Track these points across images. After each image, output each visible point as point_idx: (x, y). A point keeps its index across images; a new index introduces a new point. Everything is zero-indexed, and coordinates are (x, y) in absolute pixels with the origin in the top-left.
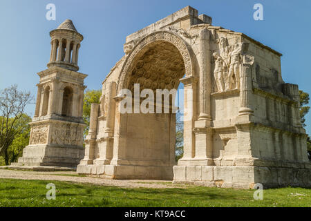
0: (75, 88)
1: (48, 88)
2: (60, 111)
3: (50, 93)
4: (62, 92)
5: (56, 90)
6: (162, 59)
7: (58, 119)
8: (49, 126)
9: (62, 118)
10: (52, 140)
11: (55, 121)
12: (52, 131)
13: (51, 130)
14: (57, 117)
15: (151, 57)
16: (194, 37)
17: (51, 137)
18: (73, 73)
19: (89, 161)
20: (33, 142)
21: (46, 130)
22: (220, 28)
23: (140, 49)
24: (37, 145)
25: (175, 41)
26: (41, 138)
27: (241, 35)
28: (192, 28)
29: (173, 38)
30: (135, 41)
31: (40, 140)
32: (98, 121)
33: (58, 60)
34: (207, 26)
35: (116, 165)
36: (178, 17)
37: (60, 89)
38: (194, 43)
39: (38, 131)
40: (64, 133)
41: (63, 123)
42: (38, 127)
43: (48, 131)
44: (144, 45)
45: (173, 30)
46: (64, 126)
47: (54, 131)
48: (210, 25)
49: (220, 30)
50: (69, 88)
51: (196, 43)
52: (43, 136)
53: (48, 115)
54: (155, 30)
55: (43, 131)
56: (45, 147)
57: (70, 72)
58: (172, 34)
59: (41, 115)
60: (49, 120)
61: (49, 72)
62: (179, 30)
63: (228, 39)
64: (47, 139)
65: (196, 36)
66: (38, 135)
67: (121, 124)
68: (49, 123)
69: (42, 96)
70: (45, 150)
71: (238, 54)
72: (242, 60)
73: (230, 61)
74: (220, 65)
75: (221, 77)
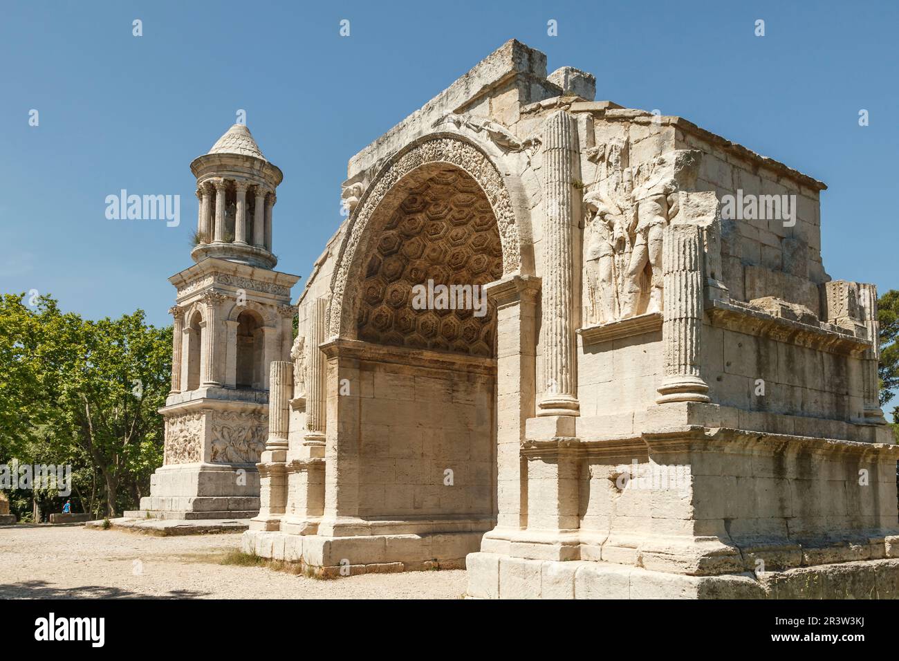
0: (267, 314)
1: (198, 316)
2: (231, 377)
3: (204, 331)
4: (233, 326)
5: (219, 323)
6: (458, 223)
7: (227, 398)
8: (204, 418)
9: (238, 393)
10: (215, 453)
11: (219, 405)
12: (214, 429)
13: (211, 428)
14: (224, 391)
15: (420, 218)
16: (528, 144)
17: (211, 442)
18: (261, 274)
19: (269, 522)
20: (172, 459)
21: (198, 427)
22: (609, 108)
23: (382, 197)
24: (181, 465)
25: (473, 164)
26: (188, 448)
27: (673, 125)
28: (525, 116)
29: (468, 155)
30: (368, 172)
31: (186, 454)
32: (291, 411)
33: (217, 241)
34: (570, 105)
35: (331, 539)
36: (484, 82)
37: (228, 319)
38: (529, 163)
39: (181, 431)
40: (247, 434)
41: (241, 406)
42: (180, 419)
43: (203, 430)
44: (390, 183)
45: (469, 127)
46: (243, 414)
47: (218, 429)
48: (577, 101)
49: (609, 113)
50: (251, 313)
51: (534, 166)
52: (192, 443)
53: (200, 389)
54: (420, 133)
55: (191, 429)
56: (198, 471)
57: (250, 272)
58: (465, 142)
59: (186, 389)
60: (201, 401)
61: (197, 274)
62: (485, 125)
63: (632, 141)
64: (202, 451)
65: (533, 143)
66: (181, 440)
67: (344, 422)
68: (204, 408)
69: (186, 337)
70: (198, 480)
71: (661, 191)
72: (677, 212)
73: (636, 216)
74: (606, 233)
75: (607, 273)
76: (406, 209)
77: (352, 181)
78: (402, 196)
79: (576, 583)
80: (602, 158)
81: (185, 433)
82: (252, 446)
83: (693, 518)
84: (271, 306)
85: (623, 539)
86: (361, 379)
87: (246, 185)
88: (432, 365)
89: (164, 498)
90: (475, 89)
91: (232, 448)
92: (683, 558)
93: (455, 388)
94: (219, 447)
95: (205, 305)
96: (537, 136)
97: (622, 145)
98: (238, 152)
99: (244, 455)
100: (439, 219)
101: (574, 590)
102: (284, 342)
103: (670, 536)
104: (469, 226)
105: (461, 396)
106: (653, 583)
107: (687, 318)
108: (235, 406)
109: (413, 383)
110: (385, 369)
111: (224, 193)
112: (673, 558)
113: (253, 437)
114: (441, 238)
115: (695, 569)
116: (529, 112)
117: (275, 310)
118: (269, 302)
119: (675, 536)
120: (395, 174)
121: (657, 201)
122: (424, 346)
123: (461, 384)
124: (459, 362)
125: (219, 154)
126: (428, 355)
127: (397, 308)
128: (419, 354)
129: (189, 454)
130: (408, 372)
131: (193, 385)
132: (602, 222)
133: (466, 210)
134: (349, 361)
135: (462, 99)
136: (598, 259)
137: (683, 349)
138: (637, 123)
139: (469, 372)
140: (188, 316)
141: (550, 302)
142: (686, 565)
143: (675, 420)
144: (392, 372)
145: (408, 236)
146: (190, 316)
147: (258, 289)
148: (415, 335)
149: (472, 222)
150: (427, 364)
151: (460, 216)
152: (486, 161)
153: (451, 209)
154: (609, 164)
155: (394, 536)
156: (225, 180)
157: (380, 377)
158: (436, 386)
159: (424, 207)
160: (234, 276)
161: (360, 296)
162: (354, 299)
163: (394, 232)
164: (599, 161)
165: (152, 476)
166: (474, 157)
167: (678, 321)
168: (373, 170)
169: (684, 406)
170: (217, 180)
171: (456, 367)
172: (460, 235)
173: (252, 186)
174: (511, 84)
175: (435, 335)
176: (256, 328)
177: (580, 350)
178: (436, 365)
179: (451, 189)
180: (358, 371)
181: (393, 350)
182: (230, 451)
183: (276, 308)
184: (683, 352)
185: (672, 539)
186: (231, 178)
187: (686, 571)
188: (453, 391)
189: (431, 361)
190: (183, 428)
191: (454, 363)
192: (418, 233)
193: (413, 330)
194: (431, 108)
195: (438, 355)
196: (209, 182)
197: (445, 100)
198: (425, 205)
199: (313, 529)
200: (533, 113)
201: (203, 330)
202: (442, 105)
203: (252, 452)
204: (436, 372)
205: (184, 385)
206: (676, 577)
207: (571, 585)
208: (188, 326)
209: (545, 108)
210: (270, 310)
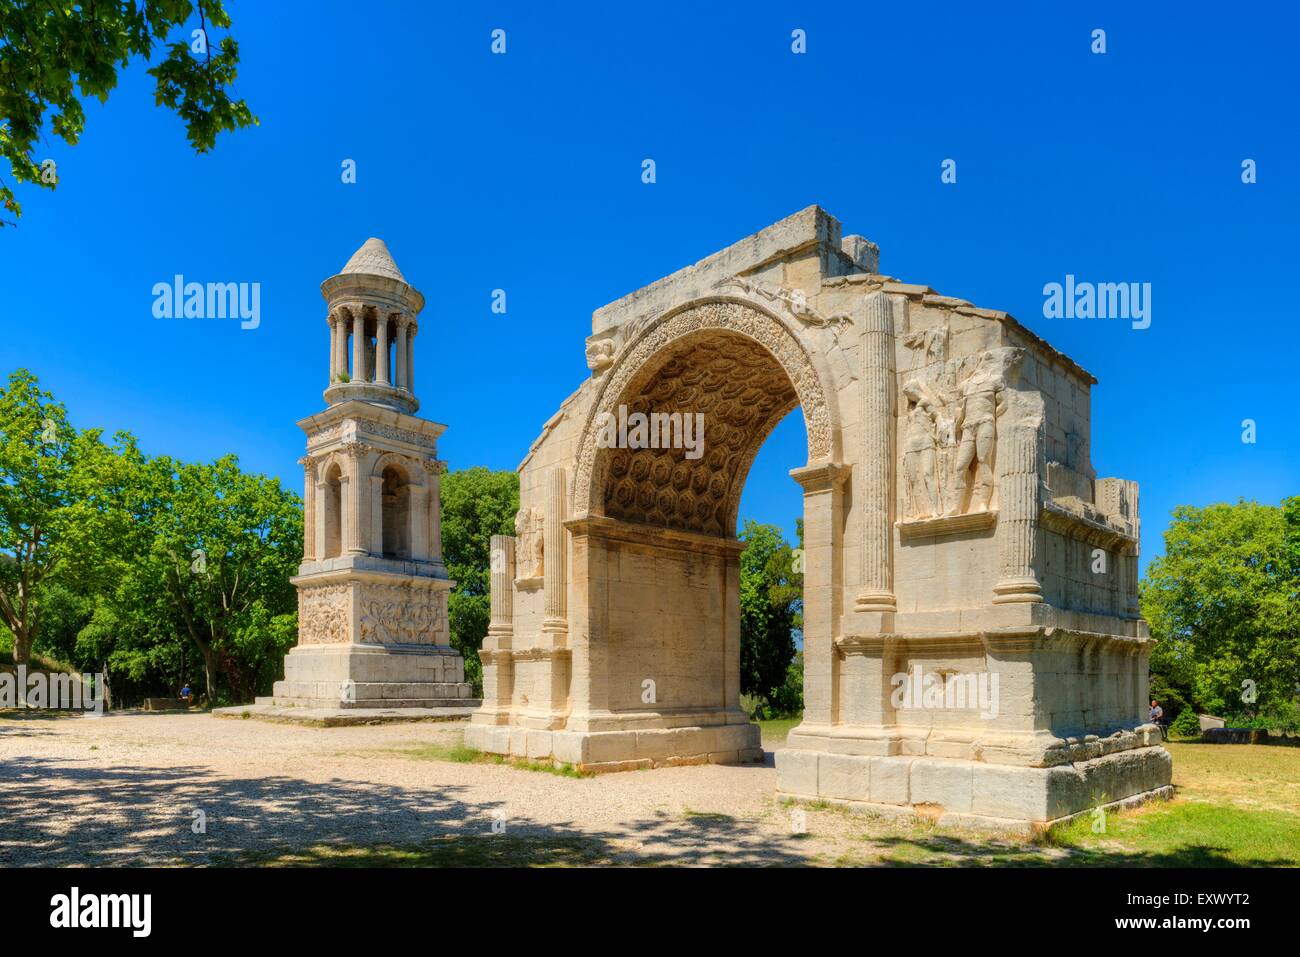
0: (413, 470)
1: (336, 470)
2: (377, 544)
3: (345, 488)
4: (379, 481)
5: (365, 478)
6: (708, 390)
7: (375, 568)
8: (351, 591)
9: (386, 563)
11: (367, 576)
12: (362, 604)
13: (360, 603)
14: (372, 560)
15: (675, 383)
16: (835, 320)
17: (360, 619)
18: (407, 422)
19: (499, 715)
20: (309, 637)
21: (344, 602)
22: (927, 293)
23: (645, 359)
24: (322, 646)
25: (770, 336)
26: (331, 626)
27: (1000, 320)
28: (827, 289)
29: (763, 325)
30: (623, 328)
31: (328, 632)
32: (515, 592)
33: (357, 379)
34: (882, 284)
35: (588, 735)
36: (778, 247)
37: (372, 475)
38: (836, 342)
39: (321, 605)
40: (395, 611)
41: (391, 579)
42: (319, 591)
43: (351, 605)
44: (657, 344)
45: (760, 294)
46: (392, 588)
47: (367, 605)
48: (890, 281)
49: (928, 298)
50: (396, 468)
51: (843, 345)
52: (336, 620)
53: (342, 556)
54: (695, 293)
55: (334, 604)
56: (348, 653)
57: (395, 419)
58: (759, 310)
59: (323, 556)
60: (349, 572)
61: (335, 419)
62: (781, 293)
63: (953, 331)
64: (350, 629)
65: (842, 320)
66: (322, 616)
67: (593, 608)
68: (351, 580)
69: (321, 495)
70: (349, 663)
71: (991, 388)
72: (1004, 410)
73: (964, 412)
74: (928, 425)
75: (930, 466)
76: (664, 375)
77: (601, 336)
78: (667, 359)
79: (912, 777)
80: (921, 345)
81: (325, 608)
82: (403, 625)
83: (1034, 714)
84: (417, 460)
85: (949, 734)
86: (608, 559)
87: (388, 313)
88: (671, 545)
89: (305, 683)
90: (767, 252)
91: (382, 627)
92: (1027, 752)
93: (691, 571)
94: (368, 625)
95: (345, 457)
96: (846, 314)
97: (944, 335)
98: (377, 272)
99: (395, 635)
100: (692, 384)
101: (909, 784)
102: (432, 503)
103: (1009, 731)
104: (719, 394)
105: (696, 578)
106: (999, 775)
107: (1026, 520)
108: (385, 578)
109: (654, 566)
110: (629, 550)
111: (362, 321)
112: (1017, 751)
113: (403, 614)
114: (688, 405)
115: (1040, 761)
116: (833, 286)
117: (421, 466)
118: (415, 455)
119: (1014, 731)
120: (664, 335)
121: (987, 398)
122: (662, 524)
123: (696, 567)
124: (695, 542)
125: (357, 274)
126: (669, 534)
127: (639, 481)
128: (660, 533)
129: (332, 632)
130: (649, 552)
131: (333, 550)
132: (924, 413)
133: (719, 376)
134: (598, 540)
135: (751, 262)
136: (920, 451)
137: (1022, 550)
138: (959, 313)
139: (704, 553)
140: (323, 469)
141: (870, 494)
142: (1030, 758)
143: (1019, 620)
144: (635, 552)
145: (658, 402)
146: (325, 469)
147: (403, 440)
148: (655, 512)
149: (722, 389)
150: (667, 544)
151: (713, 382)
152: (785, 333)
153: (707, 375)
154: (930, 353)
155: (643, 731)
156: (364, 306)
157: (625, 557)
158: (674, 568)
159: (682, 371)
160: (378, 423)
161: (608, 468)
162: (602, 470)
163: (646, 397)
164: (916, 347)
165: (286, 656)
166: (771, 328)
167: (1018, 522)
168: (631, 329)
169: (1028, 607)
170: (356, 305)
171: (693, 547)
172: (706, 401)
173: (394, 314)
174: (810, 253)
175: (672, 512)
176: (399, 486)
177: (897, 543)
178: (675, 545)
179: (714, 354)
180: (604, 552)
181: (639, 528)
182: (380, 629)
183: (422, 463)
184: (1022, 553)
185: (1012, 733)
186: (372, 305)
187: (1031, 764)
188: (690, 573)
189: (670, 541)
190: (324, 601)
191: (690, 544)
192: (669, 399)
193: (653, 506)
194: (708, 266)
195: (678, 534)
196: (345, 308)
197: (727, 259)
198: (683, 369)
199: (560, 723)
200: (837, 288)
201: (344, 486)
202: (723, 265)
203: (402, 632)
204: (674, 554)
205: (320, 551)
206: (1022, 769)
207: (905, 780)
208: (322, 481)
209: (851, 283)
210: (415, 464)
